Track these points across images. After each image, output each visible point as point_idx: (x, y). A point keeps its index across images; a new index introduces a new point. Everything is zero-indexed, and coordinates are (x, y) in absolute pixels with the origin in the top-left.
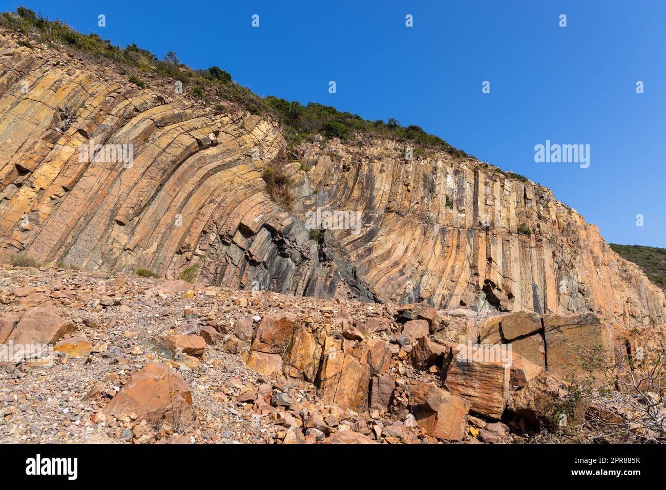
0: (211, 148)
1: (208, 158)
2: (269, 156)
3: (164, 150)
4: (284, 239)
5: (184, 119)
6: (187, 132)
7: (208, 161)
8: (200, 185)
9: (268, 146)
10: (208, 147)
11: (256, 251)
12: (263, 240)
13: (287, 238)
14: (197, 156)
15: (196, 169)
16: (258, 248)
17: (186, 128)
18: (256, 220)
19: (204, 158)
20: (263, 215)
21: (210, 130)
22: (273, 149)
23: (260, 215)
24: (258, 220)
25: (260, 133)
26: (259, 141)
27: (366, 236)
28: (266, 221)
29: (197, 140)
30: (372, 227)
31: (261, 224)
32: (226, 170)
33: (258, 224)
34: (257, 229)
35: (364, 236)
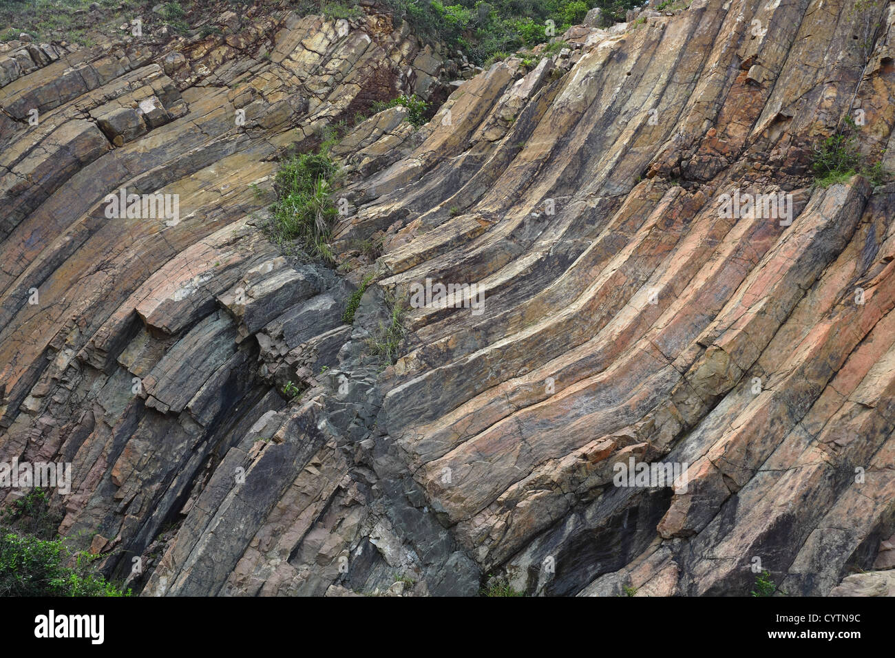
1: (137, 160)
2: (323, 113)
3: (10, 168)
4: (258, 336)
5: (92, 84)
6: (87, 111)
7: (136, 169)
8: (91, 233)
9: (326, 84)
10: (140, 133)
11: (162, 383)
12: (194, 349)
13: (265, 332)
14: (105, 161)
15: (98, 195)
16: (170, 374)
17: (86, 103)
18: (178, 296)
19: (126, 163)
20: (206, 279)
21: (148, 90)
22: (340, 89)
23: (196, 279)
24: (184, 295)
25: (309, 58)
26: (302, 81)
27: (520, 280)
28: (221, 293)
29: (101, 125)
30: (559, 245)
31: (195, 304)
32: (184, 180)
33: (181, 306)
34: (177, 319)
35: (513, 281)
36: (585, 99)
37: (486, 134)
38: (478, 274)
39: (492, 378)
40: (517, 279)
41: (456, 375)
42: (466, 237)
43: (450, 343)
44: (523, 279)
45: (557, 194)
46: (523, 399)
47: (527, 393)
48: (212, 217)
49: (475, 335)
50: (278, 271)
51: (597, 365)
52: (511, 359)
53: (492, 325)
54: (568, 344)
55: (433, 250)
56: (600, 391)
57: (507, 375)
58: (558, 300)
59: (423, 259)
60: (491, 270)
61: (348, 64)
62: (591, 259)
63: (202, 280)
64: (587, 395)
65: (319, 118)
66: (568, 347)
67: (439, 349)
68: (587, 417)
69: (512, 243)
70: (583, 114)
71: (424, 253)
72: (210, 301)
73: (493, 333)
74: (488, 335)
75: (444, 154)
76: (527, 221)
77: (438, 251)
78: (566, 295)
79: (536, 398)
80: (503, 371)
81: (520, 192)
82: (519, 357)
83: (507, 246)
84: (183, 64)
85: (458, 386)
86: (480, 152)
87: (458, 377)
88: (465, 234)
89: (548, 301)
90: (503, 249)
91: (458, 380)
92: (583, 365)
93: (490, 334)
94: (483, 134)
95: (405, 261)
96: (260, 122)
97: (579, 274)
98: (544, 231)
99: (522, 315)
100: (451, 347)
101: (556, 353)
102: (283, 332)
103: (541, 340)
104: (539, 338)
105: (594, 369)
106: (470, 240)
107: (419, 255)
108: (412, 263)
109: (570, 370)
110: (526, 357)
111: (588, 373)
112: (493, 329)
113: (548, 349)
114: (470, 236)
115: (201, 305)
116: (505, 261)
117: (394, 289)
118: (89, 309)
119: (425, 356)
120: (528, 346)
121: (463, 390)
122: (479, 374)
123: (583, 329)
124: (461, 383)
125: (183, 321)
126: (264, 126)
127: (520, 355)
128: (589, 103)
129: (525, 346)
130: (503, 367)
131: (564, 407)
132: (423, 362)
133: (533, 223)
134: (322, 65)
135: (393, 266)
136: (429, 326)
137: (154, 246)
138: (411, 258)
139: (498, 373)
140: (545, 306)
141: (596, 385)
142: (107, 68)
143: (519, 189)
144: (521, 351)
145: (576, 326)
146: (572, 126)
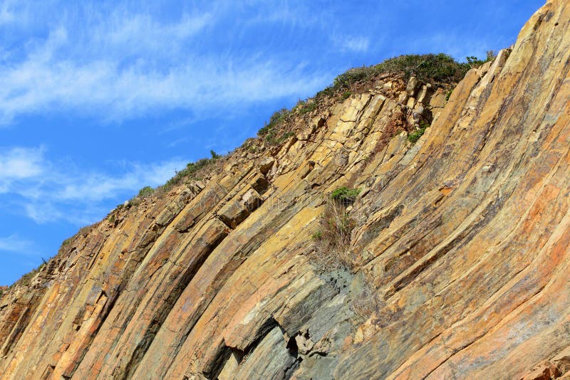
0: (252, 214)
1: (245, 234)
2: (357, 161)
3: (175, 263)
4: (296, 338)
5: (221, 195)
6: (216, 212)
7: (244, 241)
8: (217, 291)
10: (244, 215)
12: (260, 359)
13: (300, 334)
14: (226, 240)
17: (216, 208)
18: (246, 321)
20: (264, 302)
21: (249, 186)
22: (368, 139)
23: (257, 305)
24: (251, 319)
25: (347, 127)
26: (343, 144)
27: (473, 228)
28: (276, 311)
29: (222, 218)
30: (507, 185)
31: (259, 324)
32: (272, 238)
33: (248, 327)
34: (246, 339)
35: (467, 232)
36: (523, 60)
37: (461, 124)
38: (441, 236)
39: (437, 327)
40: (471, 228)
41: (400, 331)
42: (432, 207)
43: (399, 303)
44: (477, 226)
45: (505, 144)
46: (459, 340)
47: (462, 334)
48: (280, 257)
49: (423, 289)
50: (308, 282)
51: (533, 286)
52: (452, 303)
53: (437, 275)
54: (508, 273)
55: (405, 227)
56: (536, 312)
57: (450, 321)
58: (497, 234)
59: (397, 237)
60: (451, 229)
61: (371, 120)
62: (525, 184)
63: (262, 304)
64: (522, 321)
65: (355, 164)
66: (509, 276)
67: (390, 311)
68: (524, 345)
69: (467, 199)
70: (523, 72)
71: (397, 232)
72: (269, 319)
73: (439, 283)
74: (434, 285)
75: (432, 153)
76: (479, 175)
77: (409, 227)
78: (505, 226)
79: (473, 337)
80: (446, 317)
81: (475, 155)
82: (460, 298)
83: (463, 202)
84: (272, 163)
85: (403, 341)
86: (456, 139)
87: (403, 331)
88: (430, 205)
89: (487, 238)
90: (460, 206)
91: (403, 335)
92: (518, 290)
93: (435, 285)
94: (458, 126)
95: (382, 243)
96: (315, 181)
97: (515, 203)
98: (496, 178)
99: (464, 258)
100: (401, 306)
101: (498, 286)
102: (308, 330)
103: (481, 277)
104: (476, 275)
105: (530, 291)
106: (435, 209)
107: (393, 235)
108: (388, 244)
109: (505, 299)
110: (467, 297)
111: (524, 297)
112: (439, 279)
113: (488, 284)
114: (434, 205)
115: (263, 323)
116: (464, 216)
117: (372, 269)
118: (204, 344)
119: (378, 320)
120: (467, 286)
121: (409, 345)
122: (422, 326)
123: (521, 254)
124: (406, 338)
125: (251, 339)
126: (318, 183)
127: (461, 297)
128: (527, 62)
129: (464, 286)
130: (446, 313)
131: (500, 340)
132: (377, 326)
133: (485, 175)
134: (355, 128)
135: (373, 250)
136: (397, 293)
137: (243, 289)
138: (387, 239)
139: (441, 320)
140: (485, 243)
141: (531, 307)
142: (229, 182)
143: (474, 152)
144: (460, 293)
145: (512, 253)
146: (514, 86)
